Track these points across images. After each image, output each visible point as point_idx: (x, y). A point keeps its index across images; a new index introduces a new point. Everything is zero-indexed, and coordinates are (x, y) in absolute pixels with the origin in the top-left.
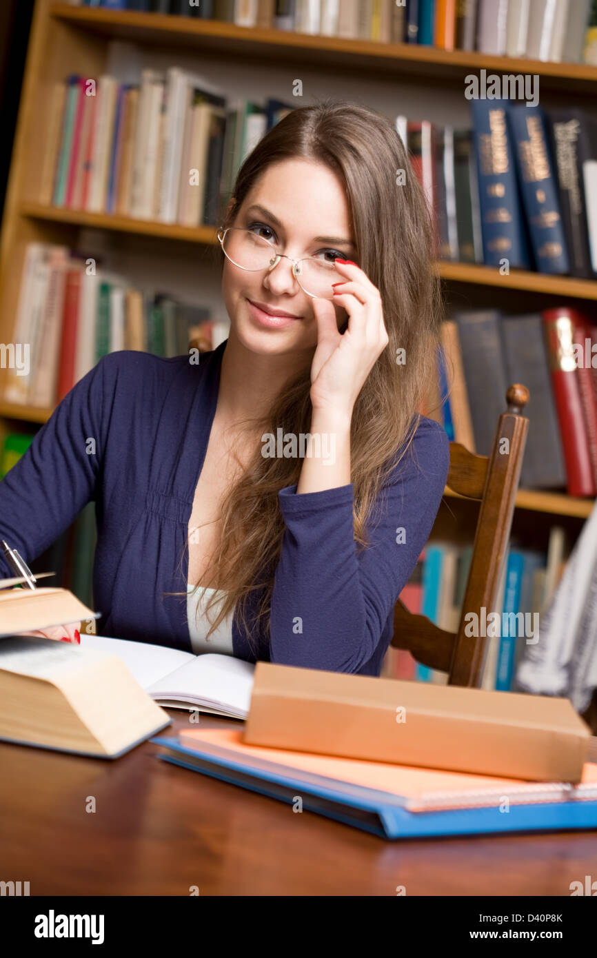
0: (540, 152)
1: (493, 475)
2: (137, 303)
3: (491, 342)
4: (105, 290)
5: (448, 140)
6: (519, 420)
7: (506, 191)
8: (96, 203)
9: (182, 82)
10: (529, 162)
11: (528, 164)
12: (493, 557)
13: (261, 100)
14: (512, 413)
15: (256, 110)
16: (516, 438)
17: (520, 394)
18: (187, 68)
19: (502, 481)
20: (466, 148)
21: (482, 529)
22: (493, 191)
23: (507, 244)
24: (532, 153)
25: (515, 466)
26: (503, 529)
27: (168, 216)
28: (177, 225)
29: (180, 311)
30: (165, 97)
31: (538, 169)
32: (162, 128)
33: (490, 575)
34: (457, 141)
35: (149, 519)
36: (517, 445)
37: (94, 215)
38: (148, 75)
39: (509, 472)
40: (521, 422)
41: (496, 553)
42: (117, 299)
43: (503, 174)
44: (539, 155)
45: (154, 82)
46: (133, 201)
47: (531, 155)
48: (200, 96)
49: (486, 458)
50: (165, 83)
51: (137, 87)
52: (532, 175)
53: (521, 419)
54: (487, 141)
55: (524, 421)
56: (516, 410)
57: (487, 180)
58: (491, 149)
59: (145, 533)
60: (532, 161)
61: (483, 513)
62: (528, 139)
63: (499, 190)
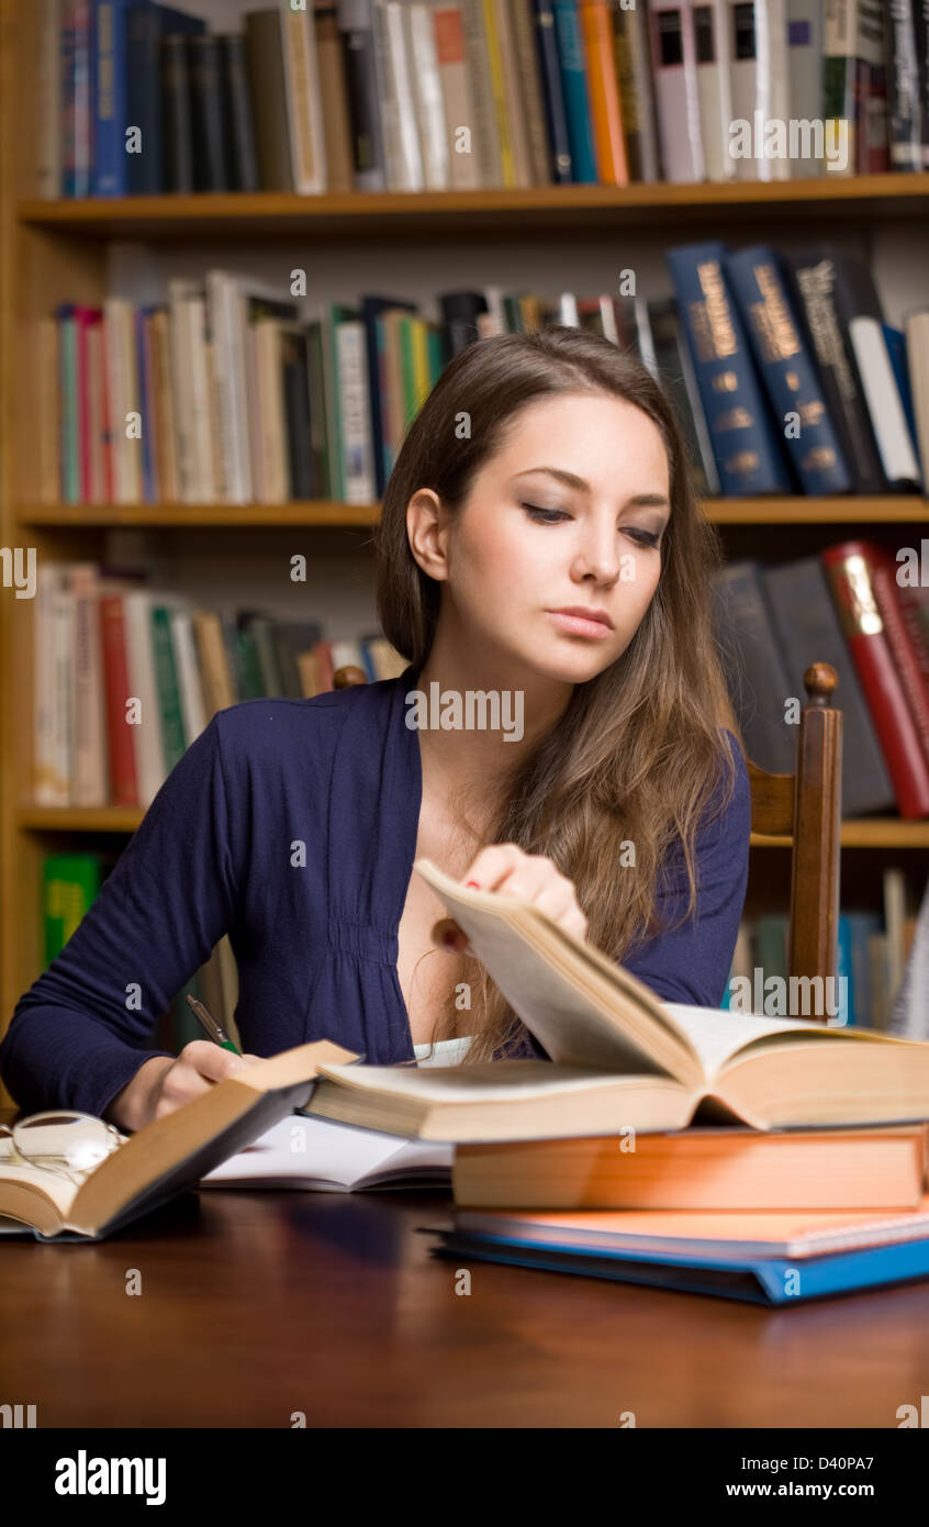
0: (781, 316)
1: (803, 799)
2: (211, 630)
3: (752, 608)
4: (160, 618)
5: (641, 319)
6: (828, 714)
7: (739, 380)
8: (128, 490)
9: (229, 291)
10: (768, 333)
11: (767, 337)
12: (822, 918)
13: (352, 300)
14: (816, 705)
15: (346, 316)
16: (828, 741)
17: (824, 676)
18: (233, 267)
19: (818, 806)
20: (670, 326)
21: (800, 882)
22: (720, 382)
23: (753, 461)
24: (771, 319)
25: (832, 781)
26: (830, 874)
27: (239, 494)
28: (255, 505)
29: (277, 633)
30: (208, 316)
31: (783, 341)
32: (210, 363)
33: (821, 945)
34: (655, 317)
35: (339, 963)
36: (831, 751)
37: (130, 508)
38: (178, 288)
39: (826, 791)
40: (832, 718)
41: (825, 912)
42: (181, 628)
43: (730, 356)
44: (779, 321)
45: (188, 297)
46: (184, 478)
47: (769, 323)
48: (259, 308)
49: (788, 776)
50: (204, 295)
51: (166, 308)
52: (775, 352)
53: (831, 712)
54: (701, 310)
55: (836, 715)
56: (821, 701)
57: (708, 370)
58: (709, 323)
59: (335, 984)
60: (772, 331)
61: (797, 857)
62: (761, 299)
63: (729, 382)
